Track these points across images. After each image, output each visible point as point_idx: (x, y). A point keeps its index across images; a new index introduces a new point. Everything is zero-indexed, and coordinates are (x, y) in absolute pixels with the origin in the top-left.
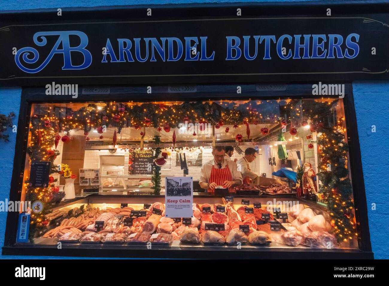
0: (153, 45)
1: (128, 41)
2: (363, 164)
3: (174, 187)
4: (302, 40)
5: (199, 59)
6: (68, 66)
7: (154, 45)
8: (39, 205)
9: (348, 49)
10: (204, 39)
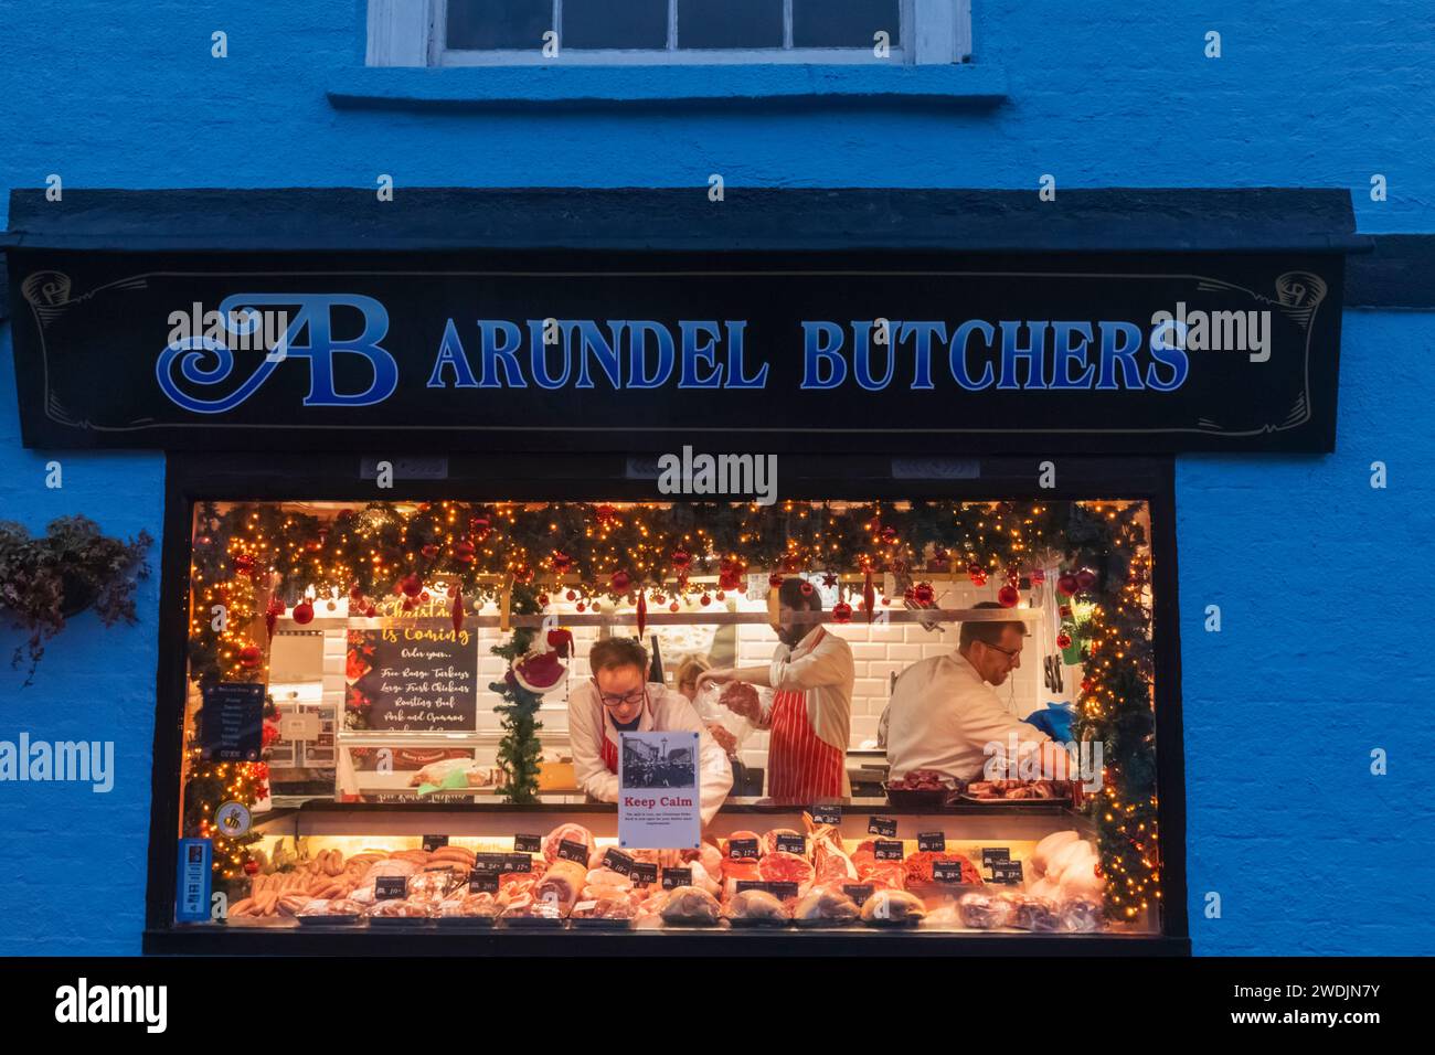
0: (585, 341)
1: (509, 328)
2: (1184, 698)
3: (645, 761)
4: (1023, 336)
5: (722, 385)
6: (322, 393)
7: (587, 340)
8: (238, 815)
9: (1157, 363)
10: (737, 328)
